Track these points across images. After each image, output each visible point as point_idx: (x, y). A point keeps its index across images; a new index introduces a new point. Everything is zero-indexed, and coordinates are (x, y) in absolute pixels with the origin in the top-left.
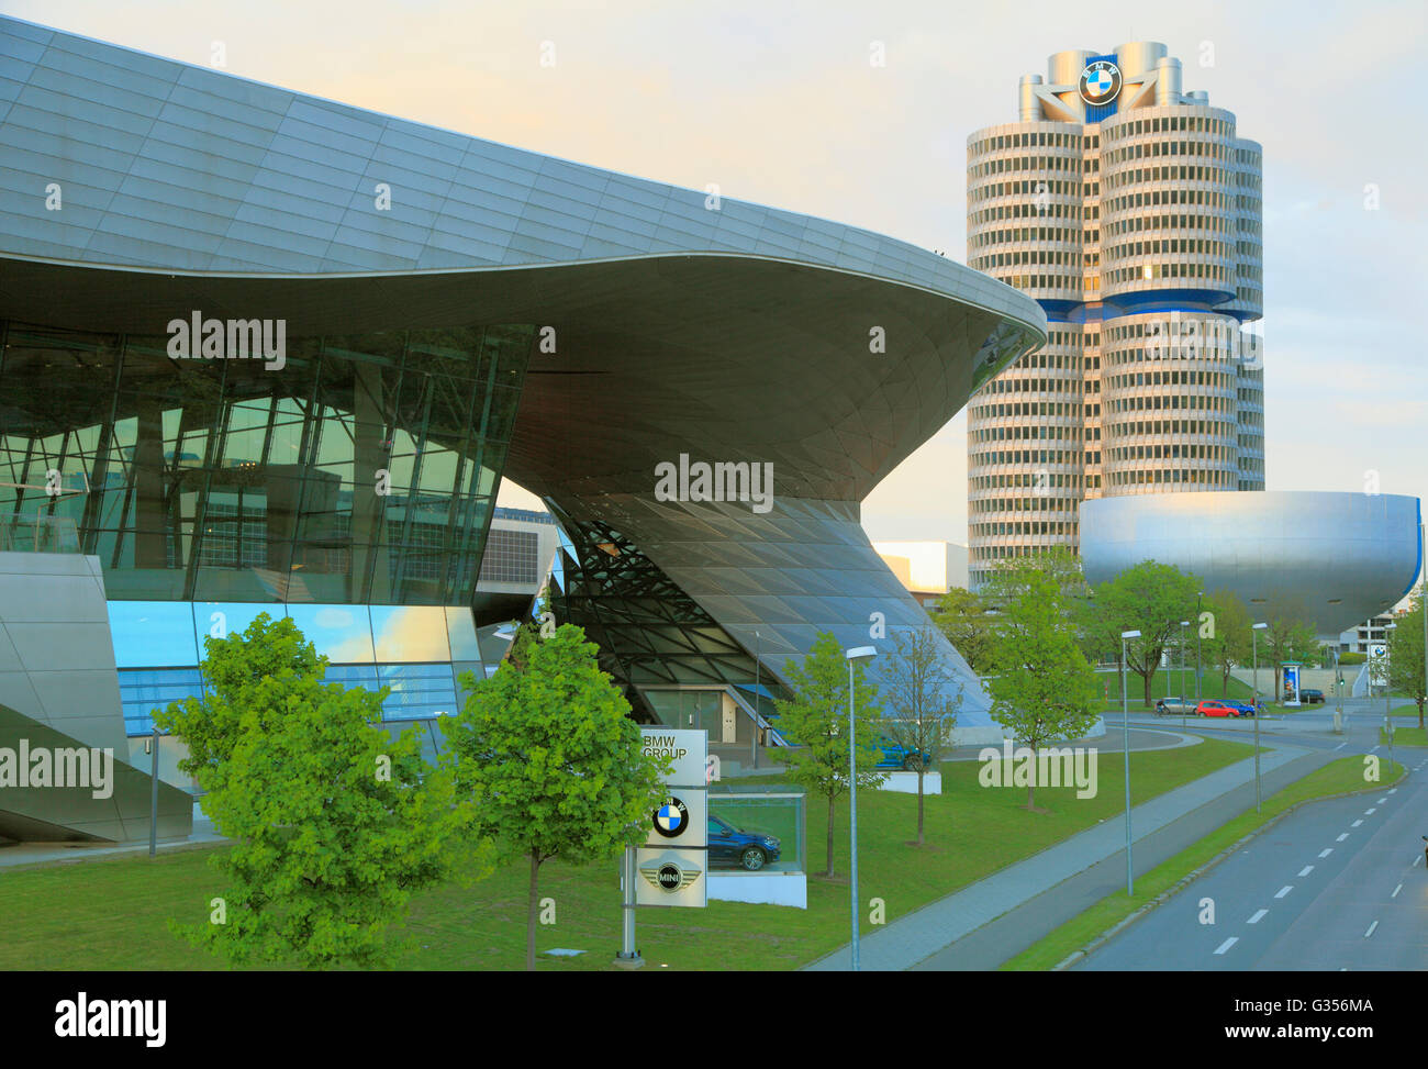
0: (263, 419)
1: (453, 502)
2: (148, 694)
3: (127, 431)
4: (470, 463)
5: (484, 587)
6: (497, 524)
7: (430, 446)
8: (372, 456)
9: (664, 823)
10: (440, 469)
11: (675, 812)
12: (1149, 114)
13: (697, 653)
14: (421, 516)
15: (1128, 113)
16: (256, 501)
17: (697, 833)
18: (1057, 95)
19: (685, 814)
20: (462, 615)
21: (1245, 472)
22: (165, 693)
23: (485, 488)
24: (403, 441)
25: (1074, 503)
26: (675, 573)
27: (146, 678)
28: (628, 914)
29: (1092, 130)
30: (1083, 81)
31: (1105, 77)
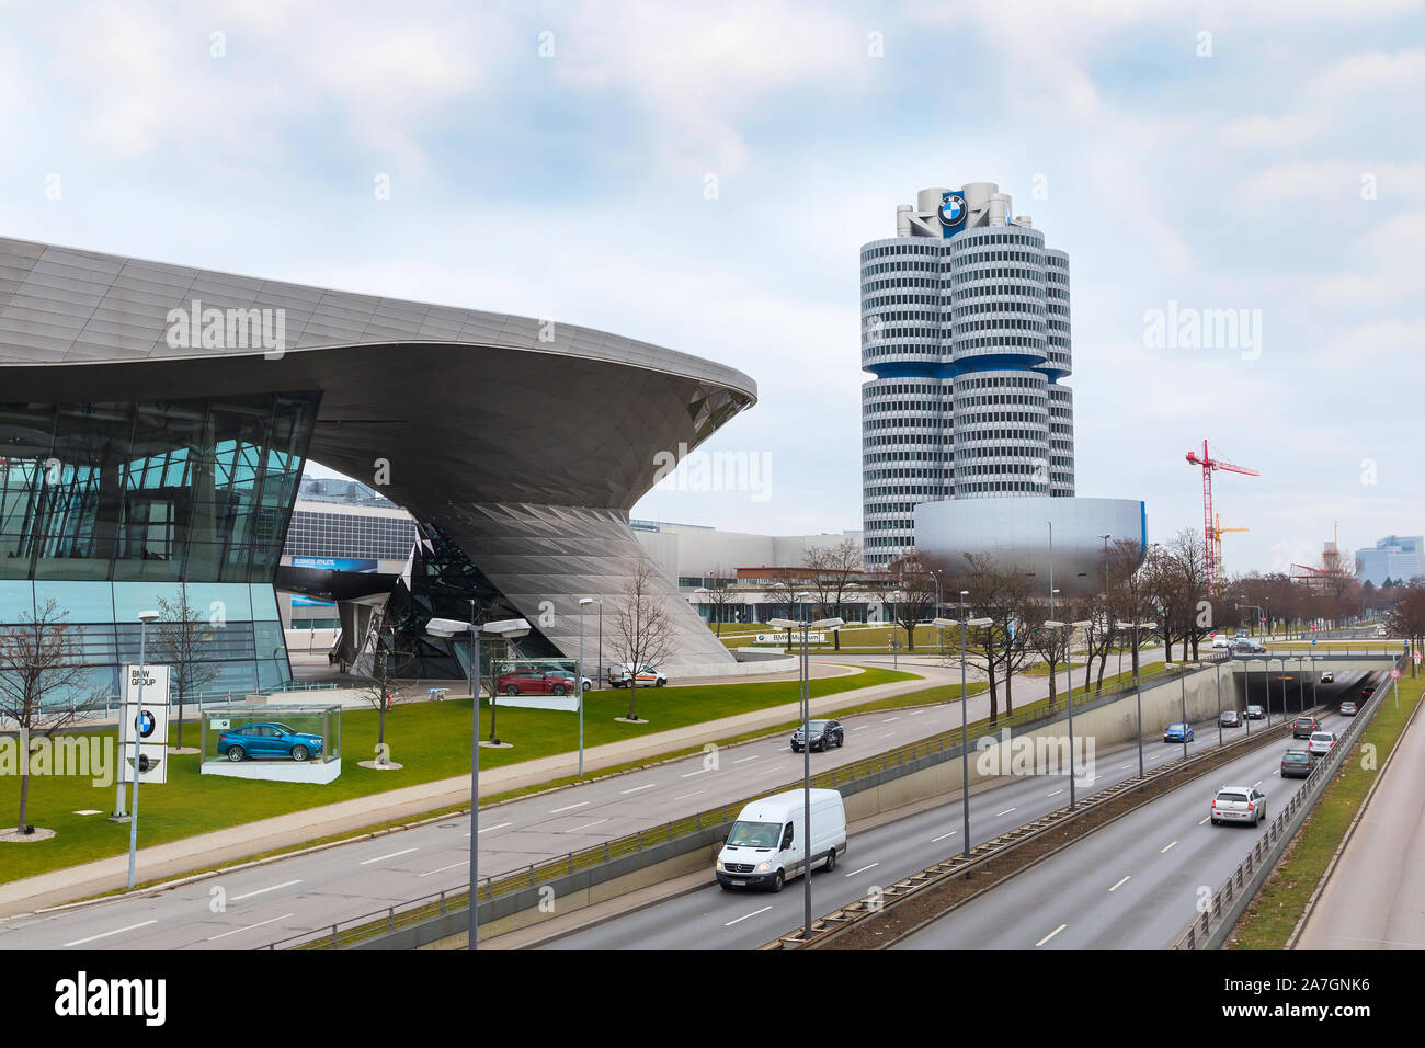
12: (984, 231)
15: (970, 230)
18: (924, 219)
19: (153, 722)
21: (1059, 483)
29: (946, 242)
30: (941, 209)
31: (955, 206)
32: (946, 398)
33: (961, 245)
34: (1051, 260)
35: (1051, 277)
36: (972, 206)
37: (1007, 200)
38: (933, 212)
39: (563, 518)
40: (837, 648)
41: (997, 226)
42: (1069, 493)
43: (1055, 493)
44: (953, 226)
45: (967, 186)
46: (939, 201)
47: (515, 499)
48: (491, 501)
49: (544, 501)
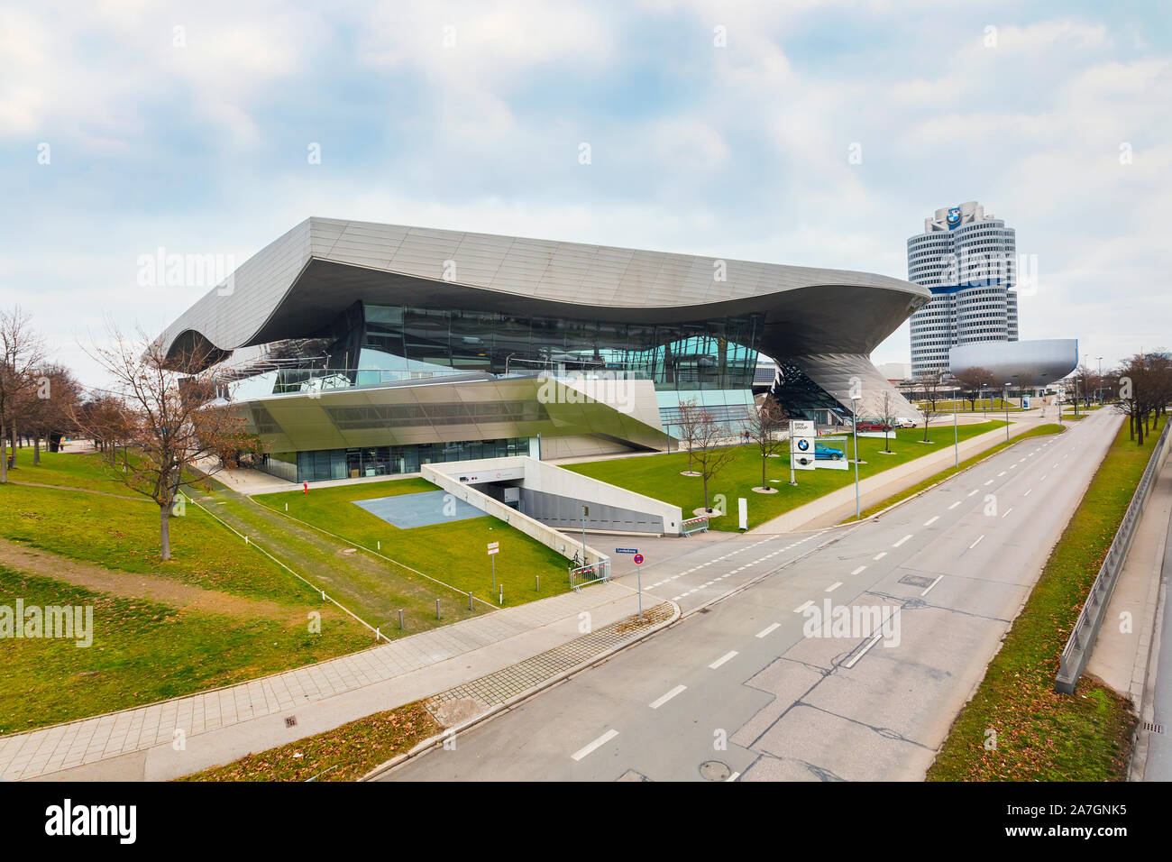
0: (696, 343)
1: (745, 361)
2: (668, 414)
3: (662, 348)
4: (749, 349)
5: (754, 384)
6: (758, 366)
7: (739, 346)
8: (723, 350)
9: (802, 447)
10: (742, 352)
11: (805, 444)
12: (972, 224)
13: (819, 400)
14: (737, 365)
15: (964, 225)
16: (695, 364)
17: (812, 449)
18: (939, 223)
19: (808, 445)
20: (749, 392)
21: (1012, 335)
22: (673, 414)
23: (754, 357)
24: (731, 345)
25: (947, 350)
26: (813, 378)
27: (667, 410)
28: (793, 472)
29: (952, 232)
30: (948, 217)
31: (956, 215)
32: (952, 302)
33: (959, 232)
34: (1006, 233)
35: (1007, 241)
36: (964, 213)
37: (982, 208)
38: (943, 219)
39: (847, 359)
40: (973, 410)
41: (978, 221)
42: (1016, 339)
43: (1010, 340)
44: (953, 225)
45: (962, 205)
46: (947, 214)
47: (827, 352)
48: (815, 353)
49: (839, 352)
